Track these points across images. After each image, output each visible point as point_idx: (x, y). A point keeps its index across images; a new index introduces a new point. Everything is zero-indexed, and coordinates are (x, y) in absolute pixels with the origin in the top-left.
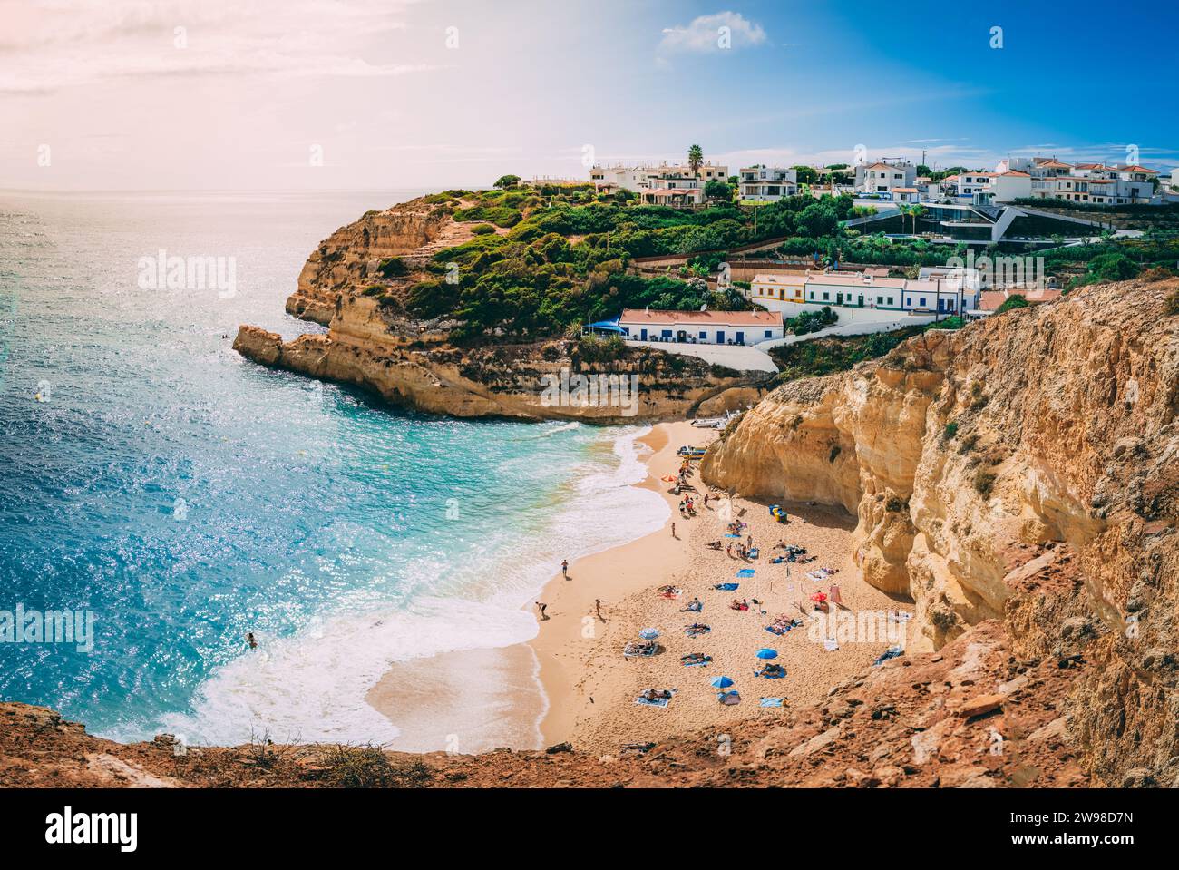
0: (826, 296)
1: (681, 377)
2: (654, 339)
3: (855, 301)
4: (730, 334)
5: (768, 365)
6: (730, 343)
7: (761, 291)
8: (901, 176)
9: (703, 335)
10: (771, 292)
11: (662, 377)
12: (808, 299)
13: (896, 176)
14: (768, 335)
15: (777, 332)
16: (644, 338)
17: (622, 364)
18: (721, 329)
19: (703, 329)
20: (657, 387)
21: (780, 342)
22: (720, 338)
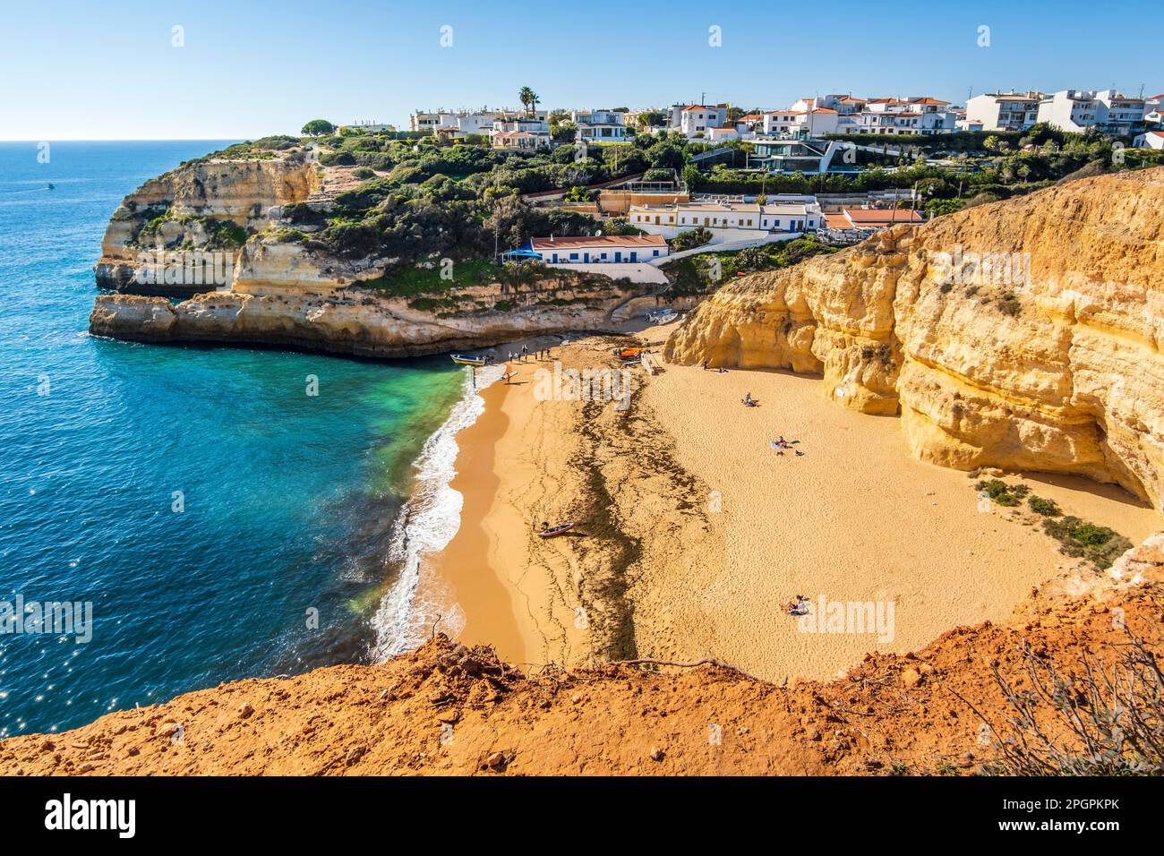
0: (695, 220)
1: (594, 291)
2: (563, 261)
3: (720, 224)
4: (626, 253)
5: (660, 278)
6: (626, 261)
7: (639, 219)
8: (714, 117)
9: (604, 256)
10: (648, 219)
11: (579, 292)
12: (680, 223)
13: (710, 117)
14: (656, 253)
15: (663, 250)
16: (555, 261)
17: (545, 284)
18: (618, 250)
19: (604, 251)
20: (576, 300)
21: (668, 259)
22: (618, 258)
